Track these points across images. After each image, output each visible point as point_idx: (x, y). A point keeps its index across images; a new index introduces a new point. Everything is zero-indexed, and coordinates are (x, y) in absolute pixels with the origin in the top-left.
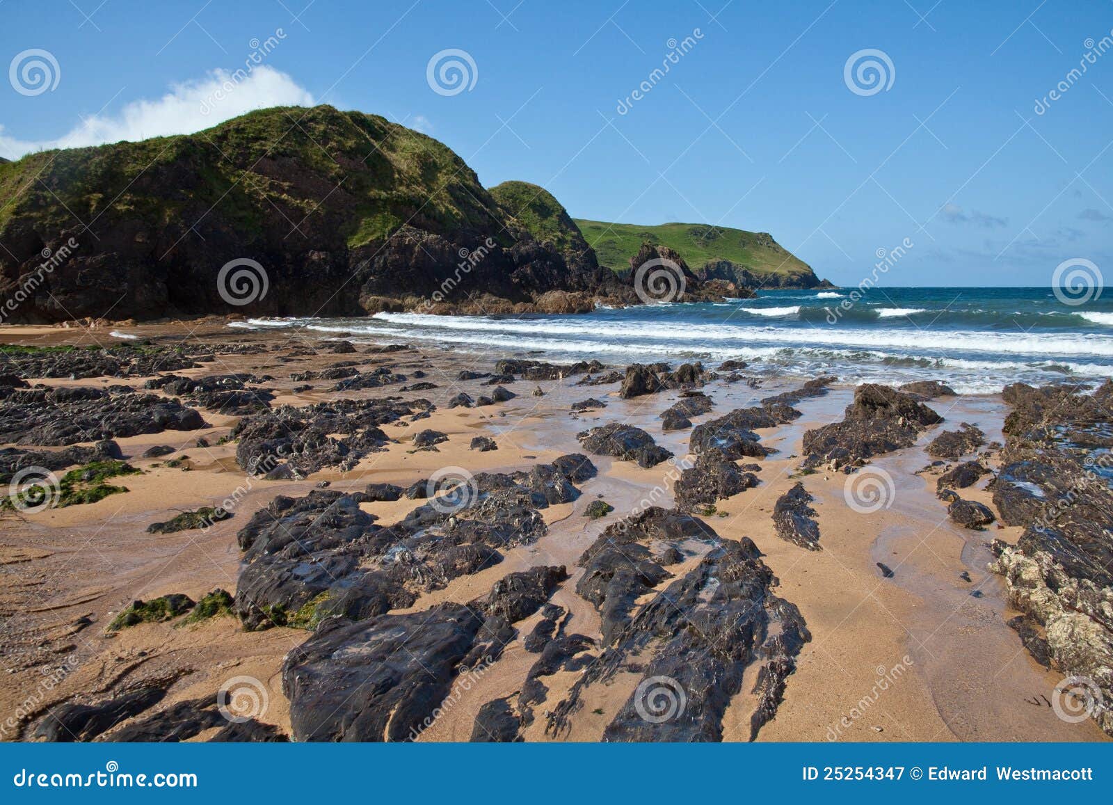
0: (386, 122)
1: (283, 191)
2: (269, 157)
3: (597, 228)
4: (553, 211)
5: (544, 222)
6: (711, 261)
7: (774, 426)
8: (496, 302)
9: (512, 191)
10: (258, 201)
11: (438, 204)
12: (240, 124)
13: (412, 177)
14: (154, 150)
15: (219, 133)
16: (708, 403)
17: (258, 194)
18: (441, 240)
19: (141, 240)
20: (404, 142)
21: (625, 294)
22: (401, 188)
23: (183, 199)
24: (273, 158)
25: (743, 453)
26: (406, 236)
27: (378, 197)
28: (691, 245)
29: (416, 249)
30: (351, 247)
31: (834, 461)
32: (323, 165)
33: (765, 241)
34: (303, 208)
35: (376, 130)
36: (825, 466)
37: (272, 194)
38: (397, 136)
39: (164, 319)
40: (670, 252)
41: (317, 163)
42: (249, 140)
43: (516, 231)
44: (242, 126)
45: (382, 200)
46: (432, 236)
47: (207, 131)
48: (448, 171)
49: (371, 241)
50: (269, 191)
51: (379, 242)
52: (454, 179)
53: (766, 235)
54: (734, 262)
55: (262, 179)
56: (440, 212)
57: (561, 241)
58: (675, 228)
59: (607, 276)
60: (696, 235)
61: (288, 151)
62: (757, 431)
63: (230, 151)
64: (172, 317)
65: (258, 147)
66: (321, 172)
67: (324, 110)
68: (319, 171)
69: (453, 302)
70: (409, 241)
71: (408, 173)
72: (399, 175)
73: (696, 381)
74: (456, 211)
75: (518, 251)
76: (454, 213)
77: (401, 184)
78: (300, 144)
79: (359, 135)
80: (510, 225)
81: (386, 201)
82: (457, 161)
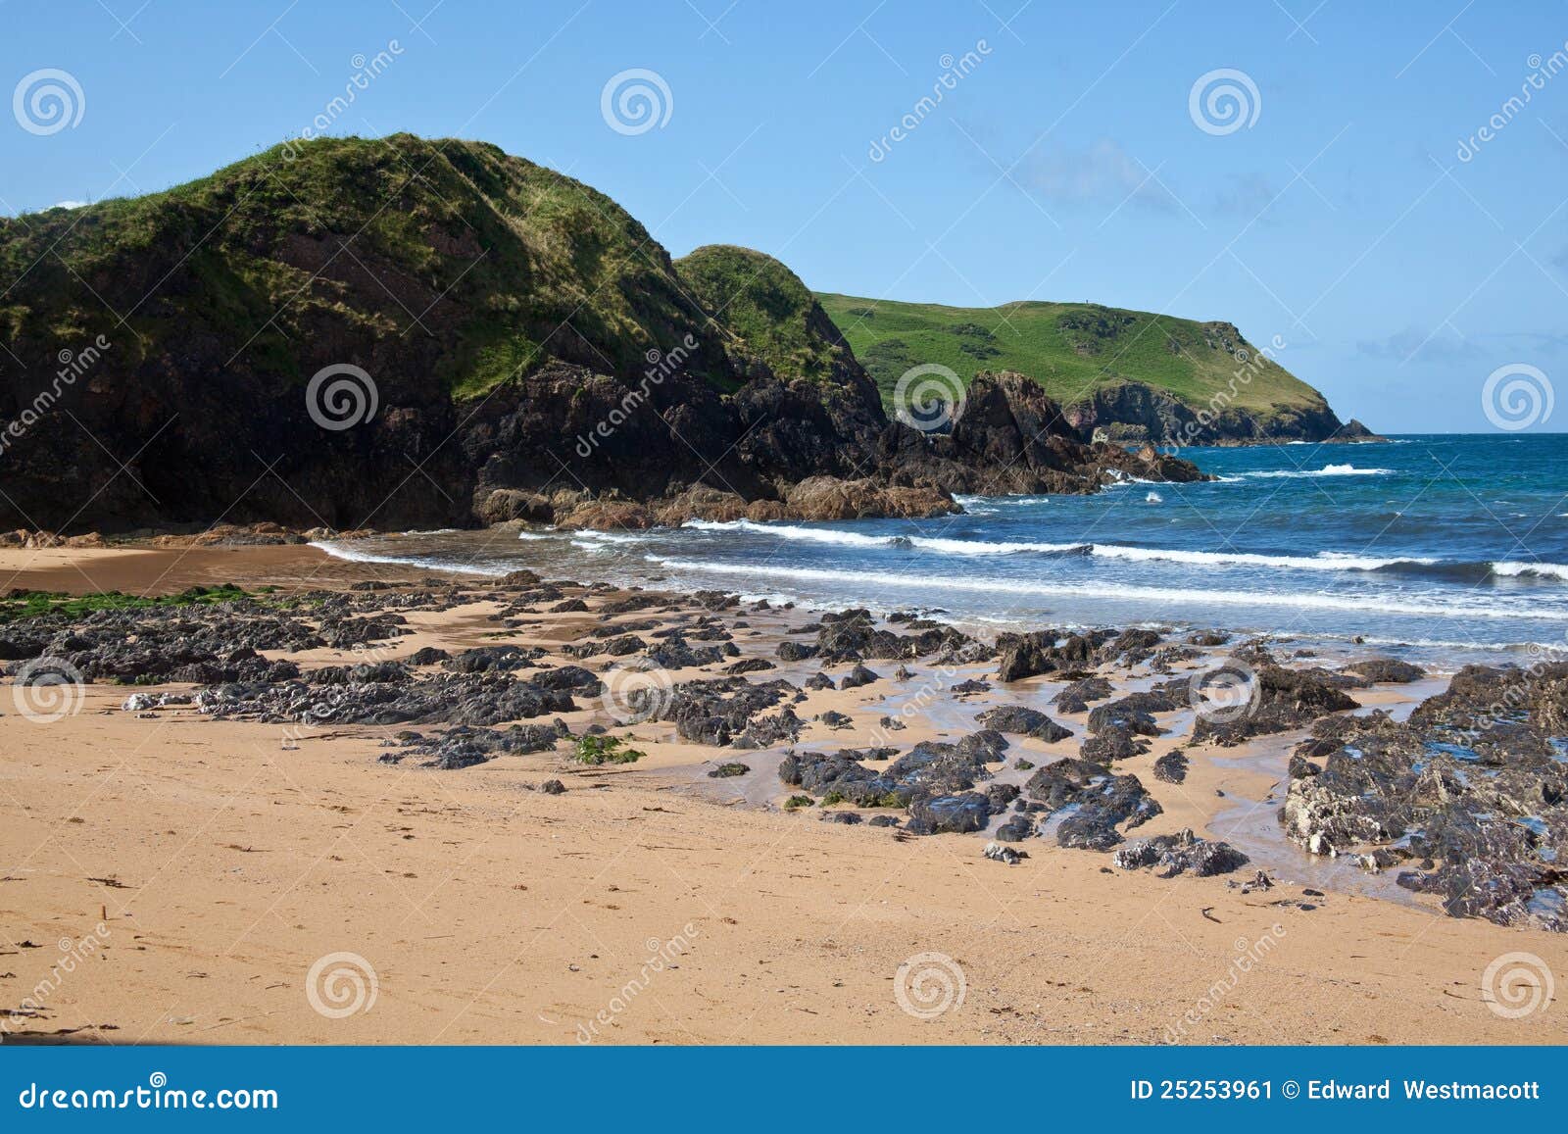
0: (503, 157)
1: (335, 297)
2: (310, 235)
3: (865, 312)
4: (795, 305)
5: (779, 328)
6: (1106, 385)
7: (1173, 710)
8: (714, 499)
9: (717, 266)
10: (292, 315)
11: (607, 318)
12: (255, 172)
13: (559, 266)
14: (114, 225)
15: (219, 189)
16: (1105, 688)
17: (294, 303)
18: (617, 386)
19: (99, 391)
20: (538, 197)
21: (942, 475)
22: (542, 290)
23: (167, 315)
24: (318, 236)
25: (1138, 732)
26: (554, 380)
27: (502, 307)
28: (1064, 349)
29: (573, 402)
30: (457, 399)
31: (1216, 737)
32: (405, 249)
33: (1223, 338)
34: (372, 328)
35: (487, 173)
36: (1208, 741)
37: (318, 302)
38: (524, 184)
39: (141, 531)
40: (1025, 382)
41: (394, 244)
42: (275, 204)
43: (744, 362)
44: (259, 177)
45: (510, 312)
46: (600, 378)
47: (197, 186)
48: (619, 250)
49: (493, 388)
50: (310, 297)
51: (507, 392)
52: (631, 268)
53: (1226, 326)
54: (1157, 386)
55: (298, 275)
56: (612, 332)
57: (811, 367)
58: (1031, 313)
59: (906, 442)
60: (1075, 327)
61: (344, 224)
62: (1153, 715)
63: (240, 223)
64: (155, 528)
65: (291, 217)
66: (403, 261)
67: (401, 145)
68: (399, 260)
69: (637, 500)
70: (560, 387)
71: (550, 258)
72: (538, 263)
73: (1088, 657)
74: (637, 328)
75: (747, 401)
76: (634, 331)
77: (543, 282)
78: (363, 209)
79: (465, 190)
80: (733, 351)
81: (516, 314)
82: (634, 229)
